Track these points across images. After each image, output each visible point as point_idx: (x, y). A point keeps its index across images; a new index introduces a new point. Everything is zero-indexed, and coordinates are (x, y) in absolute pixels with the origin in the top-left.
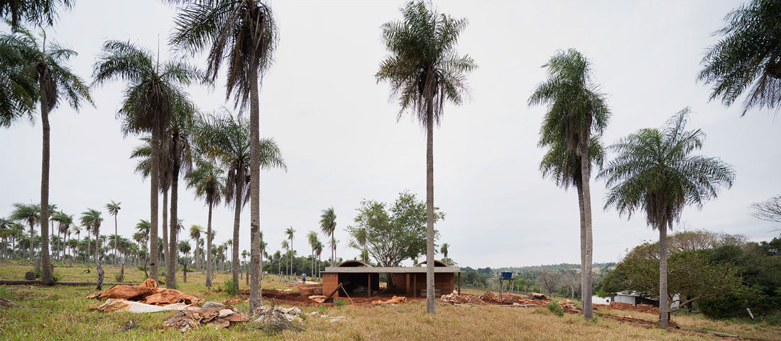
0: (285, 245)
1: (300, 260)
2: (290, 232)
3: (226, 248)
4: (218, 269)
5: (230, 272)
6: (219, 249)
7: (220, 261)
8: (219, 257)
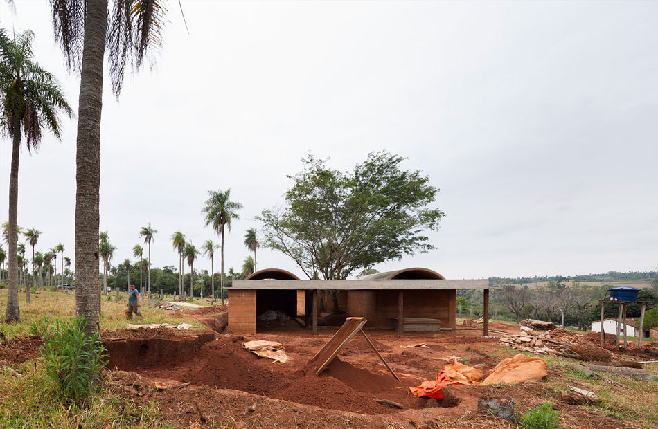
0: (138, 251)
1: (155, 272)
2: (148, 233)
3: (55, 256)
4: (45, 284)
5: (60, 288)
6: (45, 258)
7: (48, 273)
8: (46, 269)
